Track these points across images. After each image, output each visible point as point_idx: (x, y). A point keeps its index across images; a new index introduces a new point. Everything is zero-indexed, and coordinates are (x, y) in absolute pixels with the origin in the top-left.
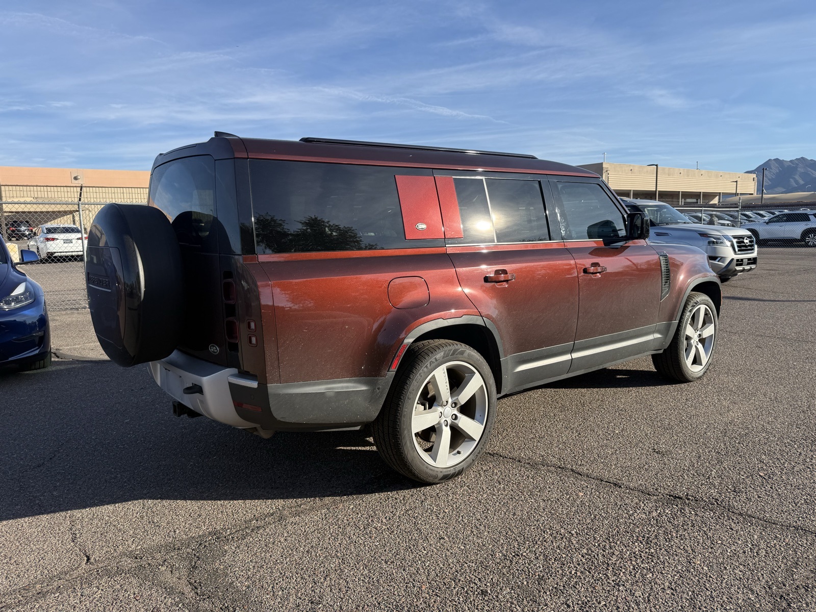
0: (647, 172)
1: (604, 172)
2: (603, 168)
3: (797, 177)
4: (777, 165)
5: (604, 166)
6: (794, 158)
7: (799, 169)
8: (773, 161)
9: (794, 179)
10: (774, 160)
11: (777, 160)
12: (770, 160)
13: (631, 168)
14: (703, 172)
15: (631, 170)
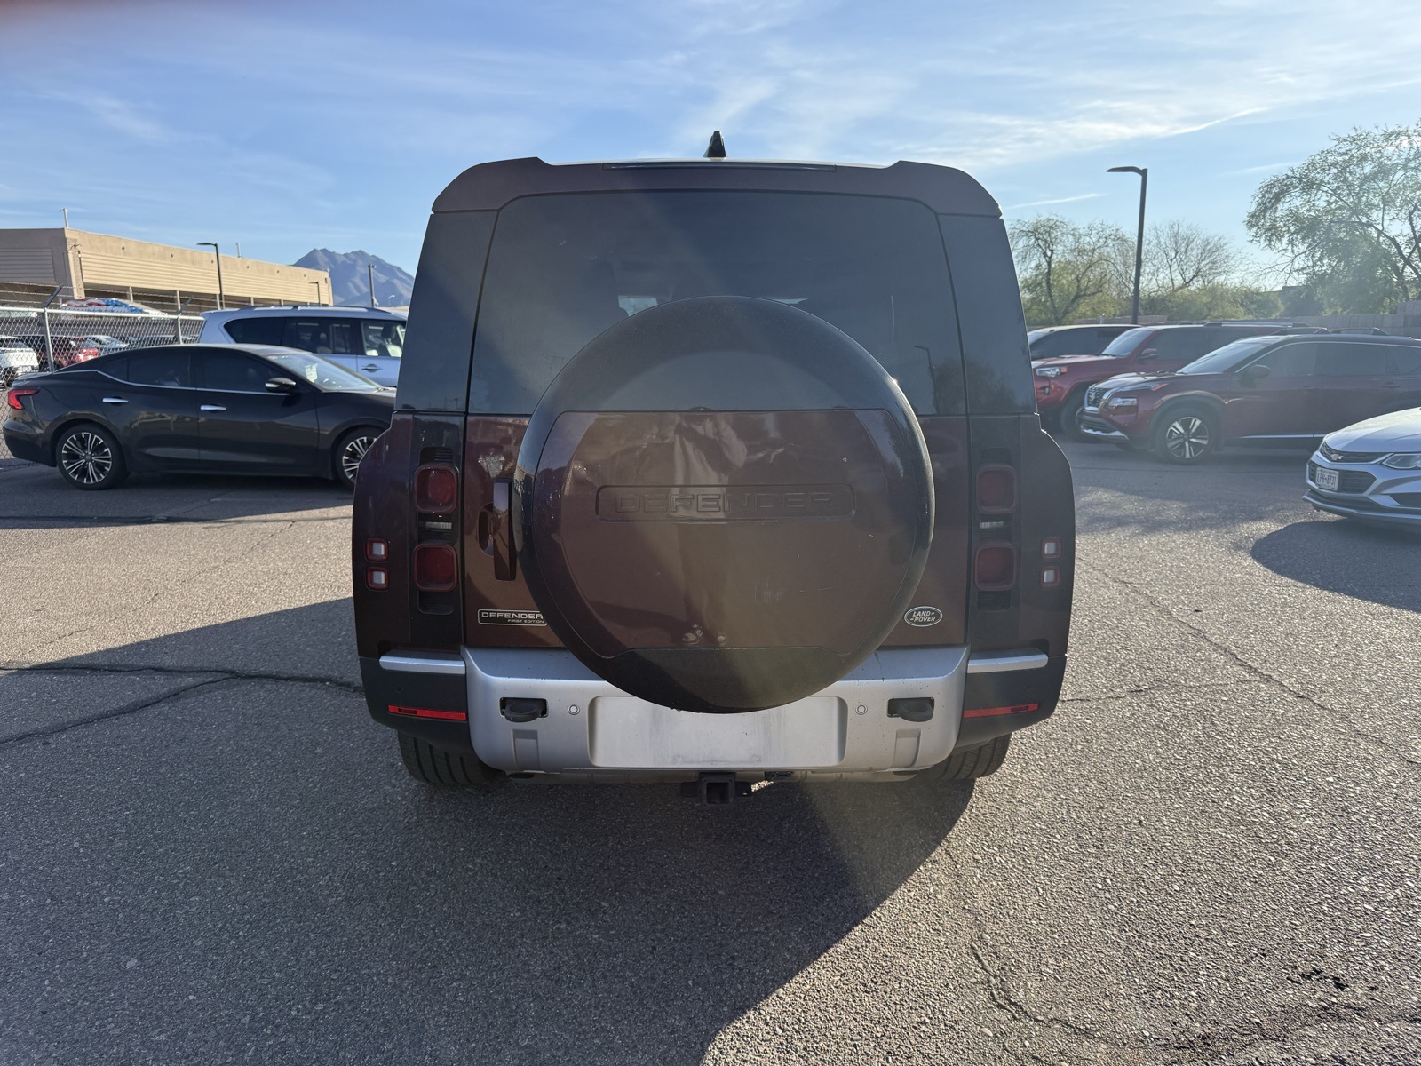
0: (154, 254)
1: (69, 247)
2: (65, 239)
3: (357, 281)
4: (326, 259)
5: (68, 235)
6: (349, 251)
7: (358, 269)
8: (320, 253)
9: (354, 283)
10: (321, 250)
11: (325, 251)
12: (315, 250)
13: (123, 244)
14: (249, 262)
15: (123, 248)
